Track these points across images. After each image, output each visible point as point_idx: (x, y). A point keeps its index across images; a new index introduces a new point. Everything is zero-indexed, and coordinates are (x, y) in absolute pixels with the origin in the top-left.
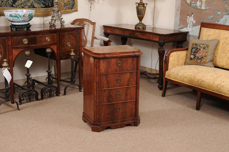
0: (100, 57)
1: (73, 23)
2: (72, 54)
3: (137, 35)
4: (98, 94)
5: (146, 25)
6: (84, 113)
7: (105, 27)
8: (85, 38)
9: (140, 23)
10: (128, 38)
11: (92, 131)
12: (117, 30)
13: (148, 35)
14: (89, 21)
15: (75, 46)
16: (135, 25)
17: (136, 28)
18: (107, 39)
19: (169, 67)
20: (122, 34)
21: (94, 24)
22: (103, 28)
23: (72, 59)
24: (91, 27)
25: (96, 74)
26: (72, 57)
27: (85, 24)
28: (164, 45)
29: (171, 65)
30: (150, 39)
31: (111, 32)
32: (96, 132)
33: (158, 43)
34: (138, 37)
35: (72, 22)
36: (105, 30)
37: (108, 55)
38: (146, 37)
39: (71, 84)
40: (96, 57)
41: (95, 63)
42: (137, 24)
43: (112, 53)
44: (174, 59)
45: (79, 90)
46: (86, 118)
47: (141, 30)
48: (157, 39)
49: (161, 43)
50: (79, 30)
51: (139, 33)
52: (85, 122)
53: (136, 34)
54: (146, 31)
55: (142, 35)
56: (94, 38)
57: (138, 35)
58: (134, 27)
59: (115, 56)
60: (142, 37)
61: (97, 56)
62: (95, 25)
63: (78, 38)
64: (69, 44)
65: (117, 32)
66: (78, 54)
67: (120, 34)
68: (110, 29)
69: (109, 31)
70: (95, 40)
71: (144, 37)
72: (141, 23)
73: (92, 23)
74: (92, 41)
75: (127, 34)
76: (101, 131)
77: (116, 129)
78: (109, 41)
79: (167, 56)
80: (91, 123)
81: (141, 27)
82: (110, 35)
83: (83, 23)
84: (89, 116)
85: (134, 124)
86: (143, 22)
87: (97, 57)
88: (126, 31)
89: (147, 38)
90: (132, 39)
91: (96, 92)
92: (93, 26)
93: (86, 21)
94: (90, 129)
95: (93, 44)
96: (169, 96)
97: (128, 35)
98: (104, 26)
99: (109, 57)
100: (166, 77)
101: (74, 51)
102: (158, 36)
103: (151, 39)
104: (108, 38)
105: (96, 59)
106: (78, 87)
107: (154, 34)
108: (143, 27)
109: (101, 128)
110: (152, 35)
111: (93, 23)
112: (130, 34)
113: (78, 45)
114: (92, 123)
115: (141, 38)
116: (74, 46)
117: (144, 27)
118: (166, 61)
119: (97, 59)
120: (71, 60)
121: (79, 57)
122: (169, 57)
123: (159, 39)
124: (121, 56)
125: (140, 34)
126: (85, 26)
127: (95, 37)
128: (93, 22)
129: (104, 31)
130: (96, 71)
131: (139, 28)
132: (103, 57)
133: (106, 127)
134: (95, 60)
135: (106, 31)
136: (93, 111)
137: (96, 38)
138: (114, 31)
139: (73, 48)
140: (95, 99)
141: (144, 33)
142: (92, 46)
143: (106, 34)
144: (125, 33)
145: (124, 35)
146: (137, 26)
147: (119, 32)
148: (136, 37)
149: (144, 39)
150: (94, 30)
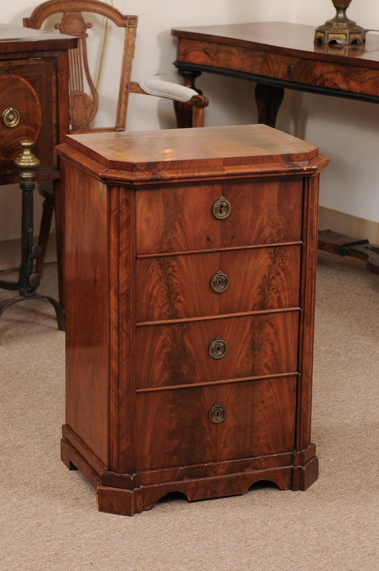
0: (132, 182)
1: (32, 22)
2: (27, 159)
3: (322, 76)
4: (124, 346)
5: (365, 27)
6: (67, 428)
7: (182, 38)
8: (87, 90)
9: (341, 22)
10: (286, 90)
11: (102, 509)
12: (234, 50)
13: (369, 75)
14: (107, 12)
15: (40, 124)
16: (317, 31)
17: (319, 42)
18: (187, 93)
20: (257, 72)
21: (129, 22)
22: (174, 42)
23: (27, 183)
24: (118, 35)
25: (119, 255)
26: (25, 175)
27: (89, 26)
31: (209, 62)
32: (119, 513)
34: (327, 84)
35: (29, 16)
36: (182, 49)
37: (170, 169)
38: (361, 83)
39: (21, 294)
40: (116, 180)
41: (113, 207)
42: (323, 23)
43: (191, 162)
45: (56, 326)
46: (78, 452)
47: (341, 53)
50: (57, 54)
51: (331, 67)
52: (72, 467)
53: (320, 69)
54: (366, 57)
55: (347, 77)
56: (129, 87)
57: (325, 76)
58: (313, 39)
59: (203, 174)
60: (343, 86)
61: (119, 176)
62: (135, 28)
63: (54, 89)
64: (11, 117)
65: (236, 61)
66: (55, 163)
67: (248, 70)
68: (202, 46)
69: (197, 57)
70: (133, 97)
71: (355, 86)
72: (345, 20)
73: (120, 21)
74: (123, 102)
75: (279, 70)
76: (138, 511)
77: (206, 503)
78: (198, 103)
80: (95, 473)
81: (341, 39)
82: (203, 73)
83: (81, 19)
84: (87, 442)
85: (292, 479)
86: (351, 13)
87: (121, 180)
88: (273, 56)
91: (119, 334)
92: (128, 34)
93: (95, 11)
94: (94, 499)
95: (125, 113)
97: (280, 76)
98: (175, 33)
99: (172, 179)
101: (34, 150)
104: (193, 87)
105: (119, 187)
106: (51, 311)
108: (352, 36)
109: (139, 498)
111: (125, 18)
112: (289, 72)
113: (54, 121)
114: (101, 473)
115: (340, 90)
116: (35, 126)
117: (358, 36)
119: (122, 190)
120: (22, 187)
121: (56, 175)
124: (228, 175)
125: (337, 72)
126: (88, 31)
127: (133, 84)
128: (124, 13)
129: (179, 53)
130: (119, 243)
131: (333, 43)
132: (146, 181)
133: (164, 493)
134: (115, 191)
135: (186, 53)
136: (106, 420)
137: (137, 89)
138: (222, 56)
139: (29, 135)
140: (114, 365)
141: (352, 67)
142: (121, 125)
143: (187, 71)
144: (269, 67)
145: (265, 74)
146: (323, 33)
147: (243, 60)
148: (318, 84)
149: (353, 92)
150: (129, 53)
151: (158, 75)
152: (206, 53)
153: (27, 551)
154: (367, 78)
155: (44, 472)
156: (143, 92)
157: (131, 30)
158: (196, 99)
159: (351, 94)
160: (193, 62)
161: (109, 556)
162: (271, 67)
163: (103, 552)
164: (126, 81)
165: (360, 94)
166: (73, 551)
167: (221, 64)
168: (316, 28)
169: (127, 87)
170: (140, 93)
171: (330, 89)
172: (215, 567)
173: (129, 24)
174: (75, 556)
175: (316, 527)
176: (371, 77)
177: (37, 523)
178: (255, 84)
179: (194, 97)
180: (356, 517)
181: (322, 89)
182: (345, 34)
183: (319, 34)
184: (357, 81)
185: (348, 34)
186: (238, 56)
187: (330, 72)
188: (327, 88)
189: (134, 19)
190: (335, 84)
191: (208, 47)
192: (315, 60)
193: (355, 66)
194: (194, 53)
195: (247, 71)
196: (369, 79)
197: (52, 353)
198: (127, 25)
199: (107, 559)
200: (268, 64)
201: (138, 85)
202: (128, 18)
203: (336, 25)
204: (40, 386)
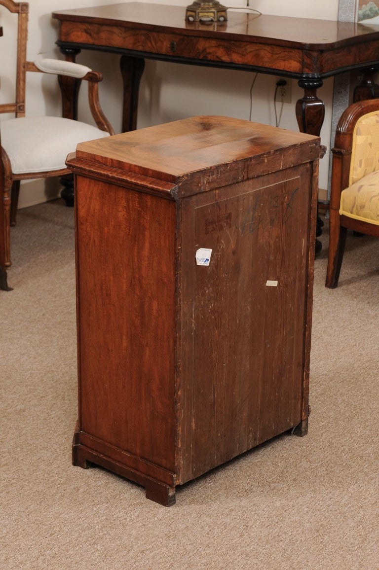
3: (204, 50)
5: (226, 6)
7: (62, 21)
10: (146, 60)
12: (115, 30)
13: (250, 48)
16: (187, 10)
18: (81, 70)
19: (353, 174)
21: (21, 8)
28: (320, 85)
29: (360, 166)
30: (260, 65)
31: (91, 41)
33: (297, 81)
34: (209, 57)
36: (64, 30)
38: (243, 55)
44: (370, 141)
47: (211, 29)
48: (294, 65)
49: (308, 79)
51: (213, 43)
53: (202, 44)
54: (228, 30)
55: (228, 50)
57: (208, 51)
60: (225, 58)
62: (27, 14)
65: (118, 40)
68: (84, 27)
69: (79, 36)
70: (30, 76)
71: (236, 58)
73: (14, 8)
74: (21, 79)
75: (161, 47)
78: (93, 78)
79: (342, 129)
81: (210, 18)
82: (83, 51)
88: (155, 35)
89: (249, 59)
90: (159, 64)
92: (20, 19)
95: (24, 90)
96: (349, 282)
98: (56, 16)
100: (341, 212)
102: (297, 54)
103: (267, 65)
107: (279, 46)
110: (268, 48)
111: (17, 5)
112: (172, 48)
115: (224, 62)
118: (343, 151)
122: (351, 135)
123: (303, 64)
125: (218, 46)
127: (29, 63)
129: (60, 34)
131: (202, 21)
135: (68, 34)
137: (33, 68)
138: (103, 35)
141: (233, 42)
142: (21, 101)
143: (68, 49)
144: (151, 44)
145: (148, 50)
146: (195, 12)
147: (124, 38)
148: (201, 57)
149: (235, 64)
150: (23, 36)
151: (40, 53)
152: (87, 33)
153: (79, 519)
154: (249, 50)
155: (56, 435)
156: (39, 71)
157: (24, 15)
158: (91, 75)
159: (234, 65)
160: (74, 41)
161: (157, 515)
162: (153, 44)
163: (149, 512)
164: (22, 61)
165: (241, 64)
166: (121, 514)
167: (103, 42)
168: (186, 8)
169: (24, 67)
170: (35, 71)
171: (213, 61)
172: (256, 515)
173: (22, 10)
174: (125, 519)
175: (320, 463)
176: (252, 50)
177: (74, 489)
178: (119, 56)
179: (89, 73)
180: (349, 450)
181: (206, 62)
182: (214, 12)
183: (190, 13)
184: (239, 53)
185: (216, 13)
186: (120, 35)
187: (213, 47)
188: (210, 61)
189: (26, 5)
190: (217, 57)
191: (89, 27)
192: (197, 37)
193: (236, 41)
194: (75, 33)
195: (130, 48)
196: (251, 52)
197: (6, 314)
198: (20, 11)
199: (156, 519)
200: (150, 41)
201: (33, 64)
202: (21, 4)
203: (204, 5)
204: (11, 347)
